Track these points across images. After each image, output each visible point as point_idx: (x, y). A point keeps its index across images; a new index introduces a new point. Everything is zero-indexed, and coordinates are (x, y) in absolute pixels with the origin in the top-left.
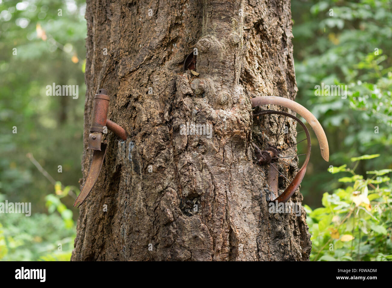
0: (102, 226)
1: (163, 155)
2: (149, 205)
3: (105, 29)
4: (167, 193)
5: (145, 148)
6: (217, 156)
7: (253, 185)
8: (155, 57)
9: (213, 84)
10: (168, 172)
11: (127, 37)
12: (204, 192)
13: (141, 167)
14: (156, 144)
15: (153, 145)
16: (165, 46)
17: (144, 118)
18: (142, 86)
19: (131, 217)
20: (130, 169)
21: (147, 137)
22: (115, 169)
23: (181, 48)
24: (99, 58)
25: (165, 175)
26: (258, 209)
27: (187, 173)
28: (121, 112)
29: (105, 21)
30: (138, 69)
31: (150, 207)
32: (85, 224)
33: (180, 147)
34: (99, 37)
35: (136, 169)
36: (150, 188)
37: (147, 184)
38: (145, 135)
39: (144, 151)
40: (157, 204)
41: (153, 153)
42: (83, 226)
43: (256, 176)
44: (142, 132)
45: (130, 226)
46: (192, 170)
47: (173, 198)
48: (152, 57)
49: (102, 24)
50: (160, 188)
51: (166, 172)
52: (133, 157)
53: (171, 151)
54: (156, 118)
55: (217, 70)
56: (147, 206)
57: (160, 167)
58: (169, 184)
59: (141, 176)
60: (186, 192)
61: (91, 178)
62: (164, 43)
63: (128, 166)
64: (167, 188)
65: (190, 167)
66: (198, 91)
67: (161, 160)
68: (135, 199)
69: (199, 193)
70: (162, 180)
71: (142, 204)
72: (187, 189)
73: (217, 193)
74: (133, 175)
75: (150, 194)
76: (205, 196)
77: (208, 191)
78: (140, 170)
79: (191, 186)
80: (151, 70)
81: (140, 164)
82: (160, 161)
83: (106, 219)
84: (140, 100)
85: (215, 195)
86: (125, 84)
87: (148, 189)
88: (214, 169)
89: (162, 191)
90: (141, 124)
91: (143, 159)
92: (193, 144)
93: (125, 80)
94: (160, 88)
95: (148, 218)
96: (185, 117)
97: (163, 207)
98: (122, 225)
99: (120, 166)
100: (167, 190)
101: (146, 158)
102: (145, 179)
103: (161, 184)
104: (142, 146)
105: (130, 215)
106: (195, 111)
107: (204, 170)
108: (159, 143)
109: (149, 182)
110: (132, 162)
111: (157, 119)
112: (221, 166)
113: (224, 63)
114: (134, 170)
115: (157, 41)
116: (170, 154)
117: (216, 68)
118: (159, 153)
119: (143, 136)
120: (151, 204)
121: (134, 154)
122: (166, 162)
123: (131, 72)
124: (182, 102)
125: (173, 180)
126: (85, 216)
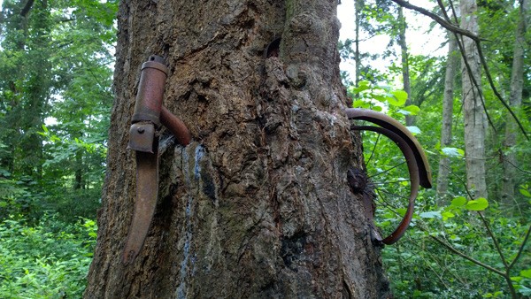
0: (138, 285)
1: (255, 168)
2: (231, 252)
3: (148, 16)
4: (263, 230)
5: (226, 154)
6: (327, 175)
7: (353, 218)
8: (229, 36)
9: (315, 75)
10: (262, 196)
11: (183, 16)
12: (313, 228)
13: (217, 186)
14: (244, 150)
15: (239, 151)
16: (242, 26)
17: (224, 110)
18: (214, 68)
19: (196, 273)
20: (195, 190)
21: (226, 140)
22: (167, 190)
23: (259, 35)
24: (138, 50)
25: (257, 200)
26: (363, 251)
27: (292, 198)
28: (180, 105)
29: (148, 6)
30: (206, 46)
31: (232, 254)
32: (106, 278)
33: (279, 158)
34: (139, 25)
35: (209, 190)
36: (232, 221)
37: (229, 214)
38: (224, 135)
39: (225, 160)
40: (243, 250)
41: (239, 164)
42: (102, 282)
43: (356, 206)
44: (218, 131)
45: (195, 290)
46: (299, 194)
47: (274, 239)
48: (225, 35)
49: (144, 10)
50: (249, 222)
51: (258, 196)
52: (202, 170)
53: (266, 162)
54: (242, 110)
55: (317, 58)
56: (227, 253)
57: (251, 186)
58: (263, 215)
59: (217, 201)
60: (290, 228)
61: (142, 200)
62: (241, 20)
63: (192, 186)
64: (259, 222)
65: (295, 190)
66: (297, 81)
67: (253, 175)
68: (206, 241)
69: (306, 231)
70: (252, 209)
71: (221, 250)
72: (292, 224)
73: (329, 231)
74: (202, 199)
75: (233, 232)
76: (313, 236)
77: (319, 228)
78: (216, 191)
79: (299, 220)
80: (224, 52)
81: (215, 182)
82: (250, 178)
83: (146, 273)
84: (213, 84)
85: (327, 233)
86: (183, 68)
87: (230, 224)
88: (323, 194)
89: (252, 228)
90: (218, 119)
91: (221, 173)
92: (295, 155)
93: (183, 63)
94: (243, 73)
95: (228, 274)
96: (283, 113)
97: (260, 256)
98: (178, 286)
99: (176, 186)
100: (259, 225)
101: (227, 171)
102: (224, 206)
103: (250, 215)
104: (221, 152)
105: (195, 269)
106: (295, 107)
107: (310, 195)
108: (249, 148)
109: (231, 212)
110: (200, 179)
111: (245, 112)
112: (329, 190)
113: (325, 50)
114: (204, 191)
115: (231, 16)
116: (264, 167)
117: (316, 55)
118: (248, 164)
119: (220, 137)
120: (234, 249)
121: (205, 165)
122: (258, 179)
123: (194, 51)
124: (277, 91)
125: (269, 210)
126: (106, 266)
